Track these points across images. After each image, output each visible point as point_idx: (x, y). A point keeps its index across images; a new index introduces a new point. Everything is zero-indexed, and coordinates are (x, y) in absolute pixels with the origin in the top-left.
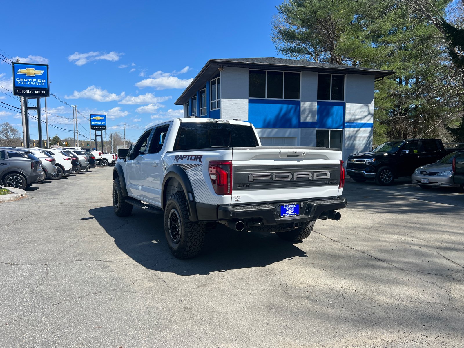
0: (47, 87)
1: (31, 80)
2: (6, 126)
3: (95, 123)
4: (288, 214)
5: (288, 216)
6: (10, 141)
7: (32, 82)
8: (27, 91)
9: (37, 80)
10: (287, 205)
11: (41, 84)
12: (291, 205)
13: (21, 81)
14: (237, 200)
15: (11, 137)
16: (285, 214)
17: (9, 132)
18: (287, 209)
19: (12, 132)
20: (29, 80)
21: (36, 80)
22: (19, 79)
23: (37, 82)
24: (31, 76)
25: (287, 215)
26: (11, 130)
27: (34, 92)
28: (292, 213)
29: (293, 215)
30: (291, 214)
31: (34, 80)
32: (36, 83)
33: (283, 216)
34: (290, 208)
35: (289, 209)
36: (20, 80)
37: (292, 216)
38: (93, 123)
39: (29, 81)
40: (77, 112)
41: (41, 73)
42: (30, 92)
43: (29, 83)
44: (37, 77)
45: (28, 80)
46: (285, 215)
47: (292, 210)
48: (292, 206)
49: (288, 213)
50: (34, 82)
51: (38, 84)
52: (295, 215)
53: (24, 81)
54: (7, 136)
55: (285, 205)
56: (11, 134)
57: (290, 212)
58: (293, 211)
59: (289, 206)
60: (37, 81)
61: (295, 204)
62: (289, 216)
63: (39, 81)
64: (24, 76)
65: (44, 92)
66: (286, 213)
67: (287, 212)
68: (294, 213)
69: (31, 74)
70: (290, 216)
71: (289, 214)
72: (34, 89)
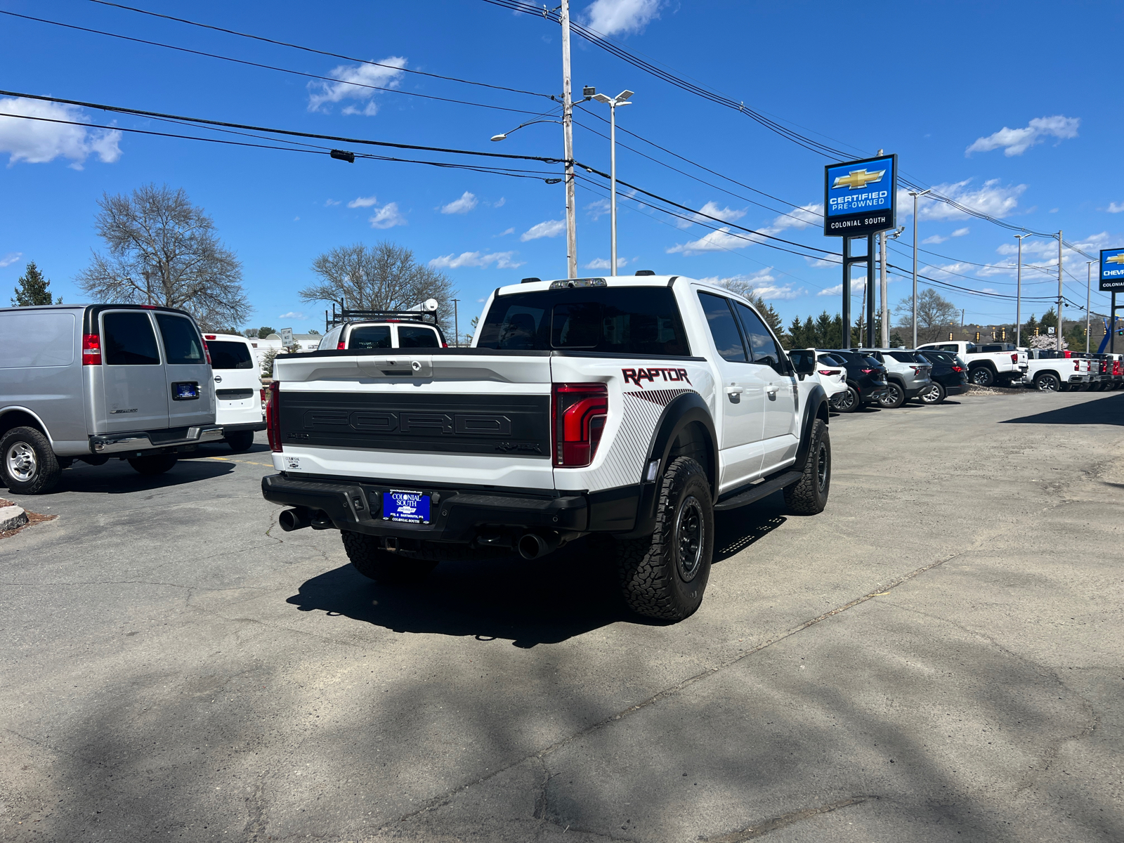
0: (890, 207)
1: (858, 198)
2: (927, 299)
3: (1113, 273)
4: (402, 515)
5: (400, 520)
6: (934, 331)
7: (860, 201)
8: (849, 224)
9: (870, 194)
10: (398, 493)
11: (878, 202)
12: (410, 494)
13: (840, 204)
14: (294, 466)
15: (937, 321)
16: (394, 514)
17: (935, 311)
18: (400, 503)
19: (940, 310)
20: (855, 197)
21: (868, 195)
22: (835, 199)
23: (870, 200)
24: (859, 187)
25: (400, 517)
26: (938, 305)
27: (863, 222)
28: (412, 514)
29: (413, 521)
30: (409, 516)
31: (864, 196)
32: (868, 201)
33: (387, 519)
34: (406, 501)
35: (404, 503)
36: (837, 201)
37: (410, 521)
38: (1107, 273)
39: (855, 200)
40: (1062, 245)
41: (880, 177)
42: (855, 224)
43: (854, 205)
44: (871, 187)
45: (853, 199)
46: (393, 517)
47: (411, 507)
48: (412, 498)
49: (402, 513)
50: (863, 201)
51: (871, 204)
52: (418, 522)
53: (845, 203)
54: (929, 318)
55: (394, 492)
56: (938, 314)
57: (407, 510)
58: (415, 509)
59: (406, 497)
60: (870, 198)
61: (419, 494)
62: (402, 520)
63: (874, 195)
64: (845, 191)
65: (883, 220)
66: (396, 513)
67: (398, 510)
68: (417, 517)
69: (859, 183)
70: (406, 521)
71: (405, 516)
72: (861, 215)
